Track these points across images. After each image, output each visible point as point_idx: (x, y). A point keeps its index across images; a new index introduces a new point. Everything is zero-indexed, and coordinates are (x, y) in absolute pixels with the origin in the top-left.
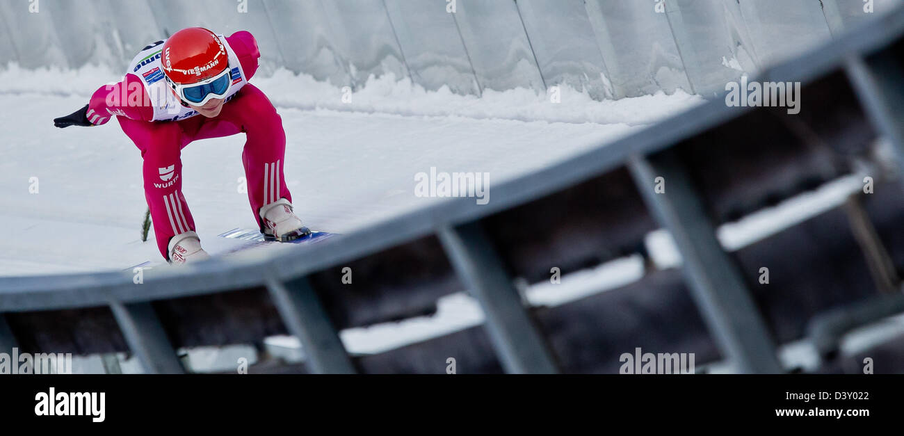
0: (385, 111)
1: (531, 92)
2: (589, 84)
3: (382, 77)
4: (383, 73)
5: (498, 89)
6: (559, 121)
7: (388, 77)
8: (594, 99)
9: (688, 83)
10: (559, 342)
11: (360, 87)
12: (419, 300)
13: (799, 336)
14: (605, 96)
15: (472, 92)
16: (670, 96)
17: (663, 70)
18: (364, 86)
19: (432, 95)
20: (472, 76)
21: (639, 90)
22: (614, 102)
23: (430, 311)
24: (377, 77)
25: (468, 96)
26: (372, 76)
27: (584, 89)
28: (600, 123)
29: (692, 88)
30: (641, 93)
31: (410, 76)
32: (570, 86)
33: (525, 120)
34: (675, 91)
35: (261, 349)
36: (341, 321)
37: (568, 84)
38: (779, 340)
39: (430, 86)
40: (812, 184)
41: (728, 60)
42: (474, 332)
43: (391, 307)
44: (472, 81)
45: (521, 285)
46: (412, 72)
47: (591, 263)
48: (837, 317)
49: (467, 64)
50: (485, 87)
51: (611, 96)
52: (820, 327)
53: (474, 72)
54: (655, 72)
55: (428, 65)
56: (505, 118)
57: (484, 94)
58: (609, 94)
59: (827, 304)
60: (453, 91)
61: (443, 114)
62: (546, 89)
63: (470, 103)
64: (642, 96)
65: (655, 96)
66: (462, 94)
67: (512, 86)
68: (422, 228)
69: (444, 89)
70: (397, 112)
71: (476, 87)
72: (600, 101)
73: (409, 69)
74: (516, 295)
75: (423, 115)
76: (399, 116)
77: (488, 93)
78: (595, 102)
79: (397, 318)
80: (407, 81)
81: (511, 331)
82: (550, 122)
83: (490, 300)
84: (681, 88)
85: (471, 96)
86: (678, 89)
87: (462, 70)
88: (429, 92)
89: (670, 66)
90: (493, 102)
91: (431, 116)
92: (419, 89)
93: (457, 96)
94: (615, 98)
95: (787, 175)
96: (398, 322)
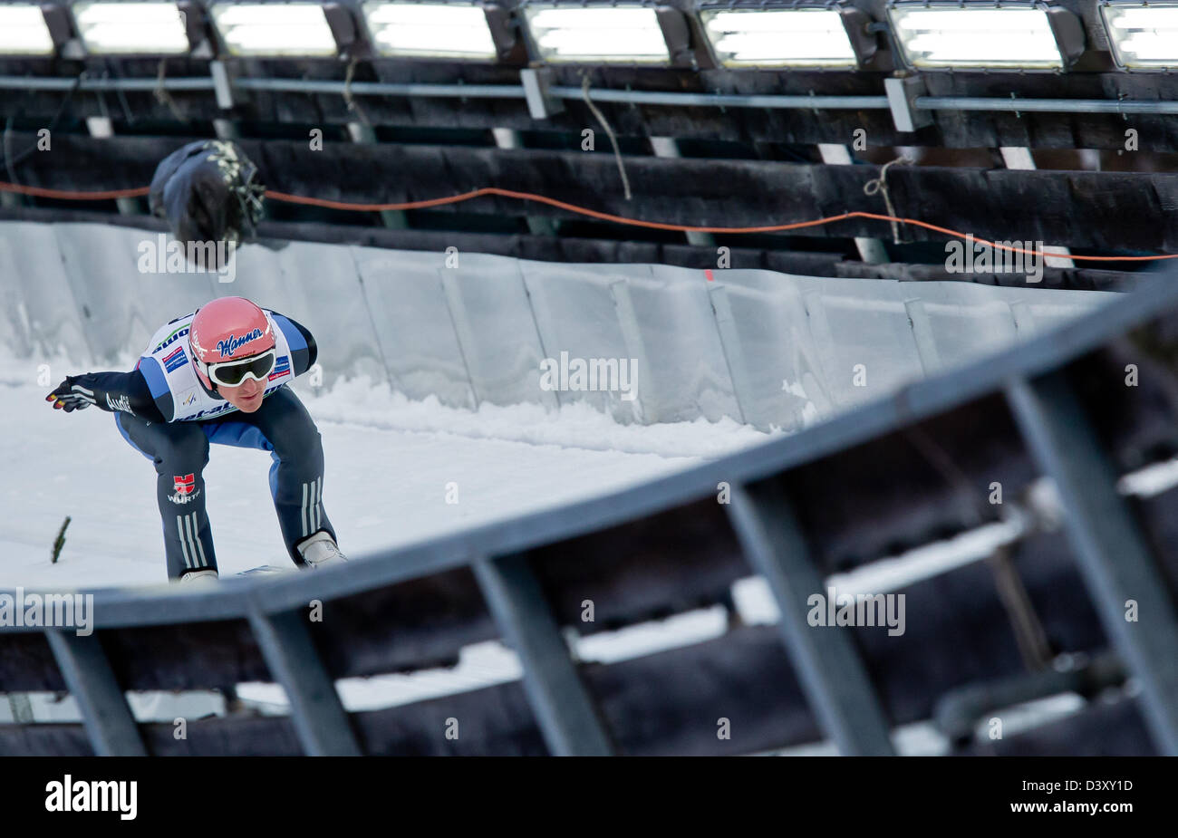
0: (357, 422)
1: (540, 409)
2: (614, 403)
3: (354, 380)
4: (355, 375)
5: (500, 402)
6: (574, 446)
7: (362, 381)
8: (619, 423)
9: (738, 411)
10: (613, 708)
11: (325, 390)
12: (439, 647)
13: (925, 714)
14: (633, 420)
15: (466, 405)
16: (716, 425)
17: (708, 393)
18: (330, 390)
19: (415, 406)
20: (467, 386)
21: (675, 415)
22: (644, 428)
23: (450, 662)
24: (348, 380)
25: (461, 410)
26: (341, 379)
27: (607, 409)
28: (627, 452)
29: (743, 416)
30: (678, 419)
31: (389, 381)
32: (589, 405)
33: (532, 443)
34: (721, 418)
35: (231, 698)
36: (338, 667)
37: (588, 402)
38: (893, 721)
39: (414, 395)
40: (947, 532)
41: (790, 384)
42: (507, 690)
43: (403, 654)
44: (466, 392)
45: (571, 636)
46: (392, 377)
47: (660, 614)
48: (974, 695)
49: (462, 372)
50: (483, 399)
51: (641, 421)
52: (951, 707)
53: (470, 381)
54: (699, 394)
55: (411, 370)
56: (507, 439)
57: (481, 408)
58: (637, 417)
59: (958, 680)
60: (443, 403)
61: (429, 429)
62: (560, 405)
63: (462, 418)
64: (679, 422)
65: (696, 423)
66: (454, 406)
67: (517, 401)
68: (456, 558)
69: (431, 400)
70: (371, 424)
71: (471, 399)
72: (626, 424)
73: (388, 373)
74: (565, 647)
75: (404, 430)
76: (374, 429)
77: (486, 407)
78: (621, 426)
79: (407, 669)
80: (385, 387)
81: (555, 691)
82: (564, 447)
83: (532, 652)
84: (729, 415)
85: (465, 410)
86: (725, 417)
87: (454, 378)
88: (412, 401)
89: (716, 388)
90: (493, 419)
91: (415, 431)
92: (400, 398)
93: (447, 410)
94: (646, 423)
95: (920, 518)
96: (408, 674)
